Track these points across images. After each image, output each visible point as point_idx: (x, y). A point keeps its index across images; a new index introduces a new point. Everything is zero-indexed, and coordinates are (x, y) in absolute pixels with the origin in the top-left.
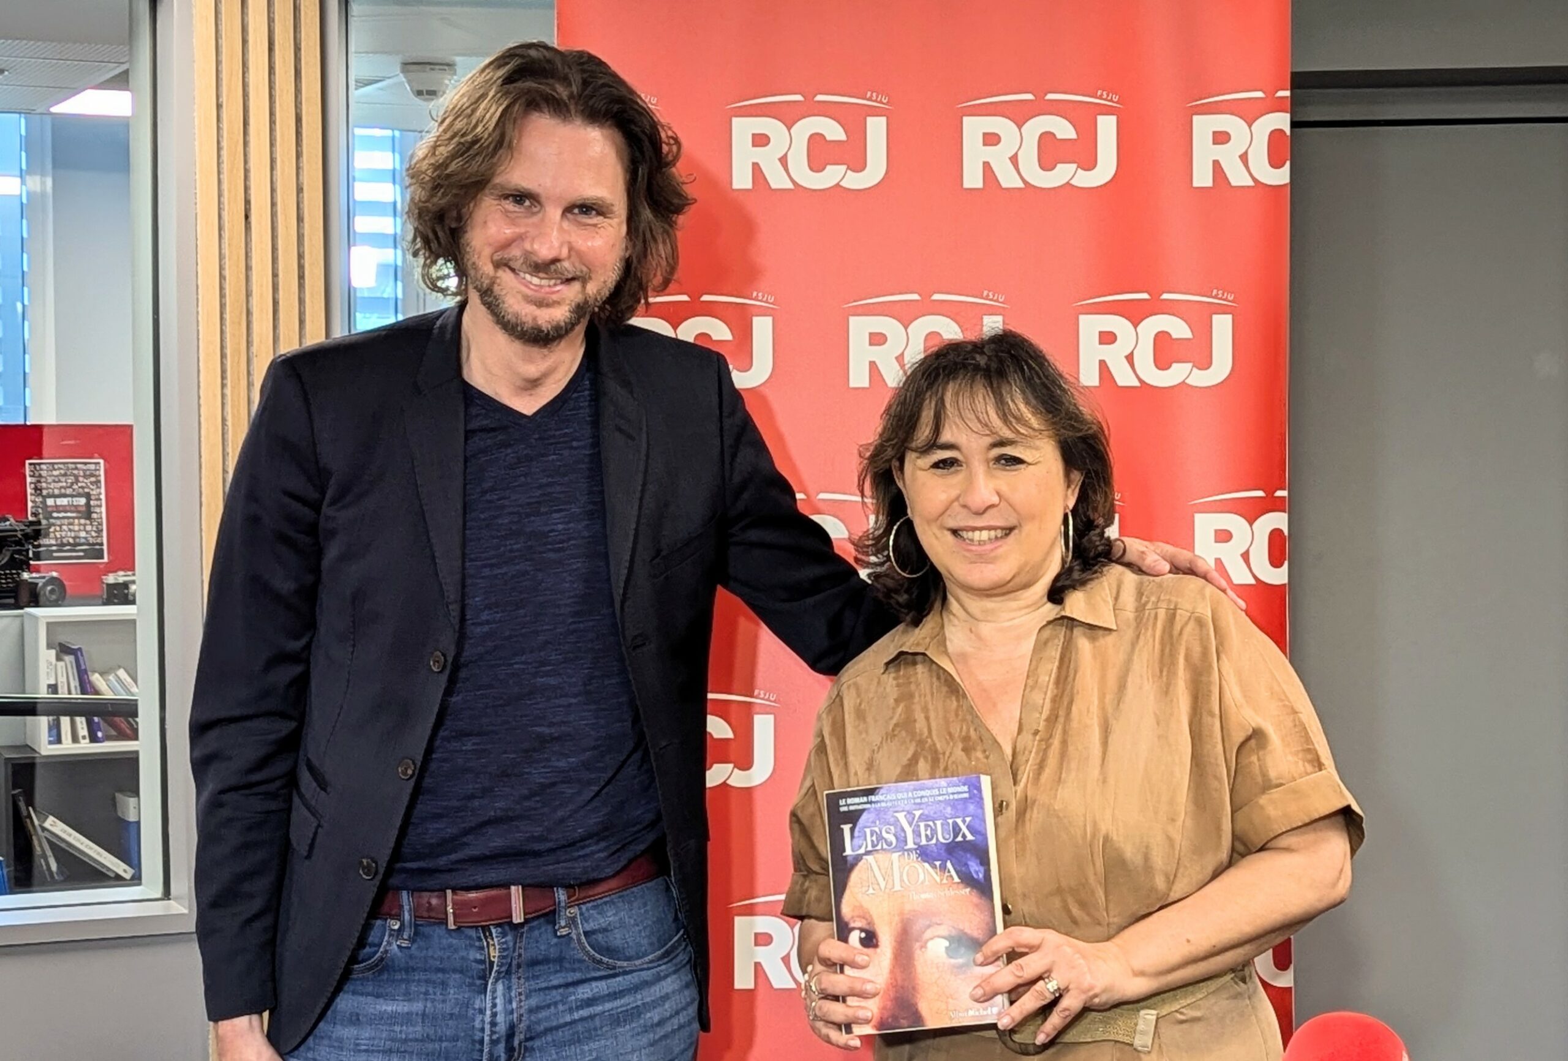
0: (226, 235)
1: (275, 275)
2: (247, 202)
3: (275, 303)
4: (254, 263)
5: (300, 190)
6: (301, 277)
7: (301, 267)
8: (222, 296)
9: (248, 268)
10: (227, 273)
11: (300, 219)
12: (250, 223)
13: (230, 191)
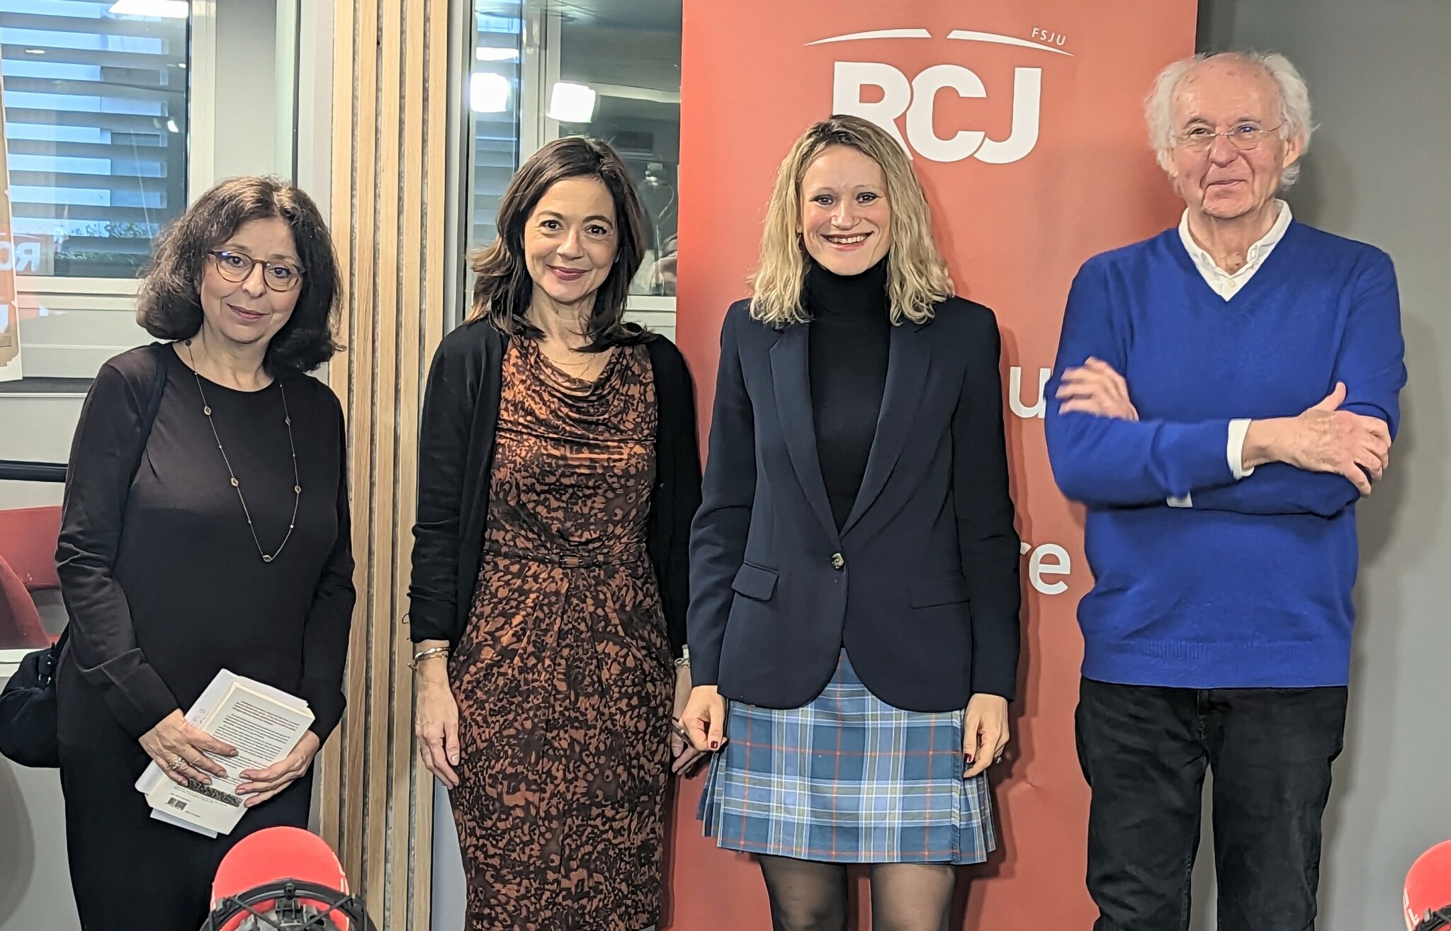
0: (359, 59)
1: (402, 97)
2: (379, 29)
3: (401, 122)
4: (383, 86)
5: (426, 20)
6: (425, 99)
7: (425, 90)
8: (354, 114)
9: (378, 90)
10: (359, 93)
11: (426, 46)
12: (381, 48)
13: (364, 19)
